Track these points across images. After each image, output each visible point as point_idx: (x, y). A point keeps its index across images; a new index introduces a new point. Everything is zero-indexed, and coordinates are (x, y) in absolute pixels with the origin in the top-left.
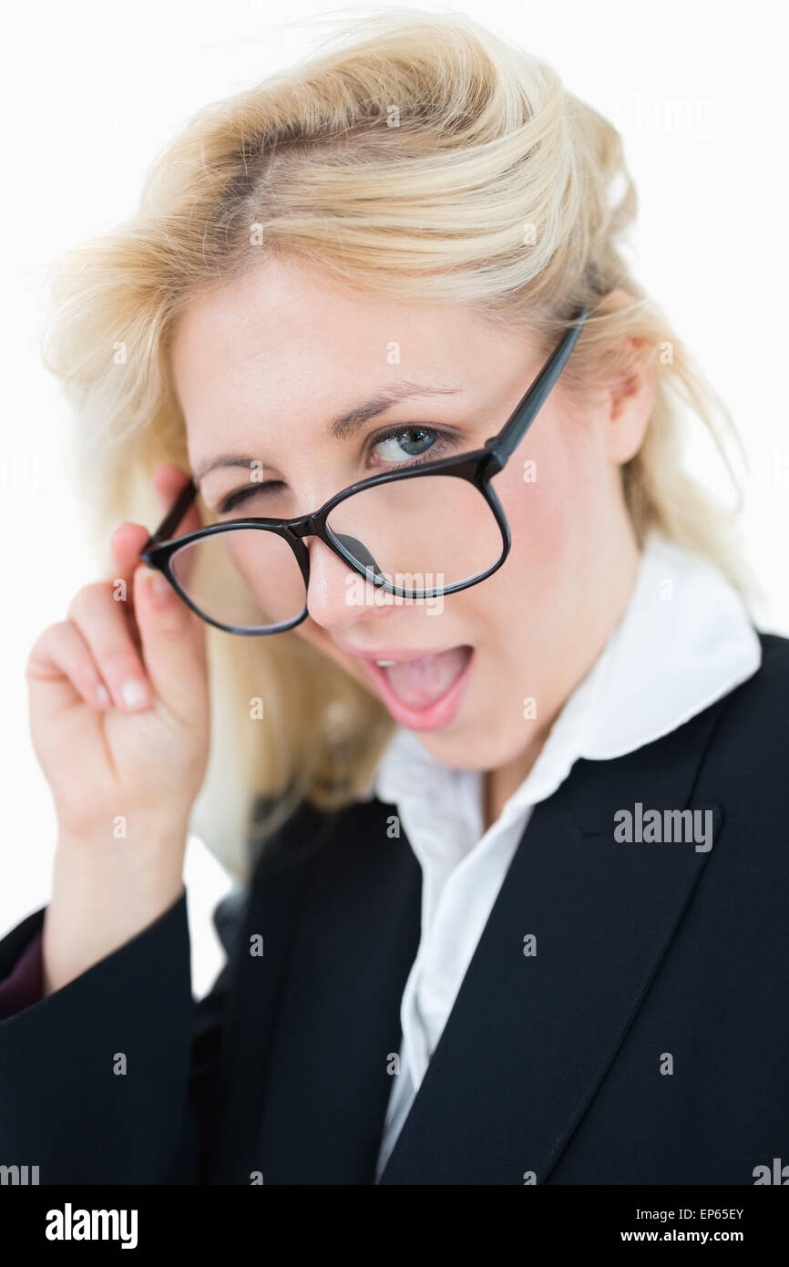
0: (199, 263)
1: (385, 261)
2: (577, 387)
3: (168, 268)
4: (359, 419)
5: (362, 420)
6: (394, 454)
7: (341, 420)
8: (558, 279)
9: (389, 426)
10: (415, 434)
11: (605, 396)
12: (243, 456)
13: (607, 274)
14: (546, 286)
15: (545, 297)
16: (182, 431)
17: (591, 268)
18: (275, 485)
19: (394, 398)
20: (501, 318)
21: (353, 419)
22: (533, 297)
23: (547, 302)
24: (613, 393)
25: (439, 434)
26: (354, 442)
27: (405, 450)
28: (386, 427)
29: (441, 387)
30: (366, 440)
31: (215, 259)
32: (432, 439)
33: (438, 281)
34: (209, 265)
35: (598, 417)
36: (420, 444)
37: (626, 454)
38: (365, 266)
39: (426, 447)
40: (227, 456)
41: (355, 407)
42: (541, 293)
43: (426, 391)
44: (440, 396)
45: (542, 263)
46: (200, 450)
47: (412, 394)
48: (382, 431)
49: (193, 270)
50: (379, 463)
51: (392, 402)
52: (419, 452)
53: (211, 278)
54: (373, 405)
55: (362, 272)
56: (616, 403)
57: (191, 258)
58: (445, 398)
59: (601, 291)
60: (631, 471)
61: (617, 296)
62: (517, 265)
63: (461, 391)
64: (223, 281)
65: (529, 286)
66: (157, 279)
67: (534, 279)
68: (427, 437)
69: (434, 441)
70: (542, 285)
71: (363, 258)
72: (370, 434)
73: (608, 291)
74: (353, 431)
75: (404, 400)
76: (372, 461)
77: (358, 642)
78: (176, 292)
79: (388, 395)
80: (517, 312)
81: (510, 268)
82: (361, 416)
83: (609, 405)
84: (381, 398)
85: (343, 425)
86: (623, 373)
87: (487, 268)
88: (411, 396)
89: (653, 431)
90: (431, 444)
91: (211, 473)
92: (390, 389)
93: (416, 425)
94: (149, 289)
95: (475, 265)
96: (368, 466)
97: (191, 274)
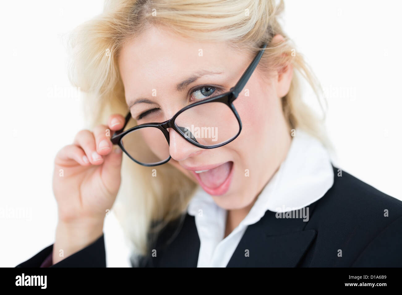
0: (126, 29)
1: (194, 26)
2: (265, 70)
3: (115, 31)
4: (186, 84)
5: (187, 84)
6: (199, 96)
7: (180, 85)
8: (257, 32)
9: (198, 86)
10: (207, 89)
11: (276, 73)
12: (145, 99)
13: (275, 29)
14: (254, 34)
15: (253, 38)
16: (123, 90)
17: (269, 27)
18: (156, 110)
19: (199, 76)
20: (237, 47)
21: (184, 84)
22: (249, 39)
23: (254, 40)
24: (279, 72)
25: (216, 89)
26: (185, 92)
27: (203, 94)
28: (196, 86)
29: (216, 72)
30: (189, 91)
31: (132, 27)
32: (213, 90)
33: (213, 34)
34: (130, 29)
35: (274, 81)
36: (209, 92)
37: (283, 94)
38: (186, 28)
39: (211, 94)
40: (140, 99)
41: (185, 80)
42: (252, 37)
43: (211, 73)
44: (215, 75)
45: (251, 27)
46: (130, 97)
47: (206, 74)
48: (195, 88)
49: (124, 31)
50: (194, 99)
51: (198, 77)
52: (209, 95)
53: (131, 34)
54: (191, 78)
55: (186, 31)
56: (280, 76)
57: (124, 27)
58: (218, 75)
59: (273, 35)
60: (285, 100)
61: (278, 38)
62: (243, 27)
63: (223, 73)
64: (135, 35)
65: (247, 35)
66: (112, 35)
67: (249, 32)
68: (211, 90)
69: (214, 91)
70: (252, 34)
71: (185, 26)
72: (190, 89)
73: (275, 35)
74: (184, 88)
75: (202, 77)
76: (191, 99)
77: (189, 165)
78: (119, 39)
79: (197, 75)
80: (243, 44)
81: (240, 28)
82: (187, 83)
83: (277, 77)
84: (194, 76)
85: (180, 86)
86: (282, 65)
87: (231, 29)
88: (206, 75)
89: (293, 85)
90: (213, 92)
91: (134, 105)
92: (197, 73)
93: (207, 85)
94: (109, 38)
95: (227, 27)
96: (190, 101)
97: (124, 33)
